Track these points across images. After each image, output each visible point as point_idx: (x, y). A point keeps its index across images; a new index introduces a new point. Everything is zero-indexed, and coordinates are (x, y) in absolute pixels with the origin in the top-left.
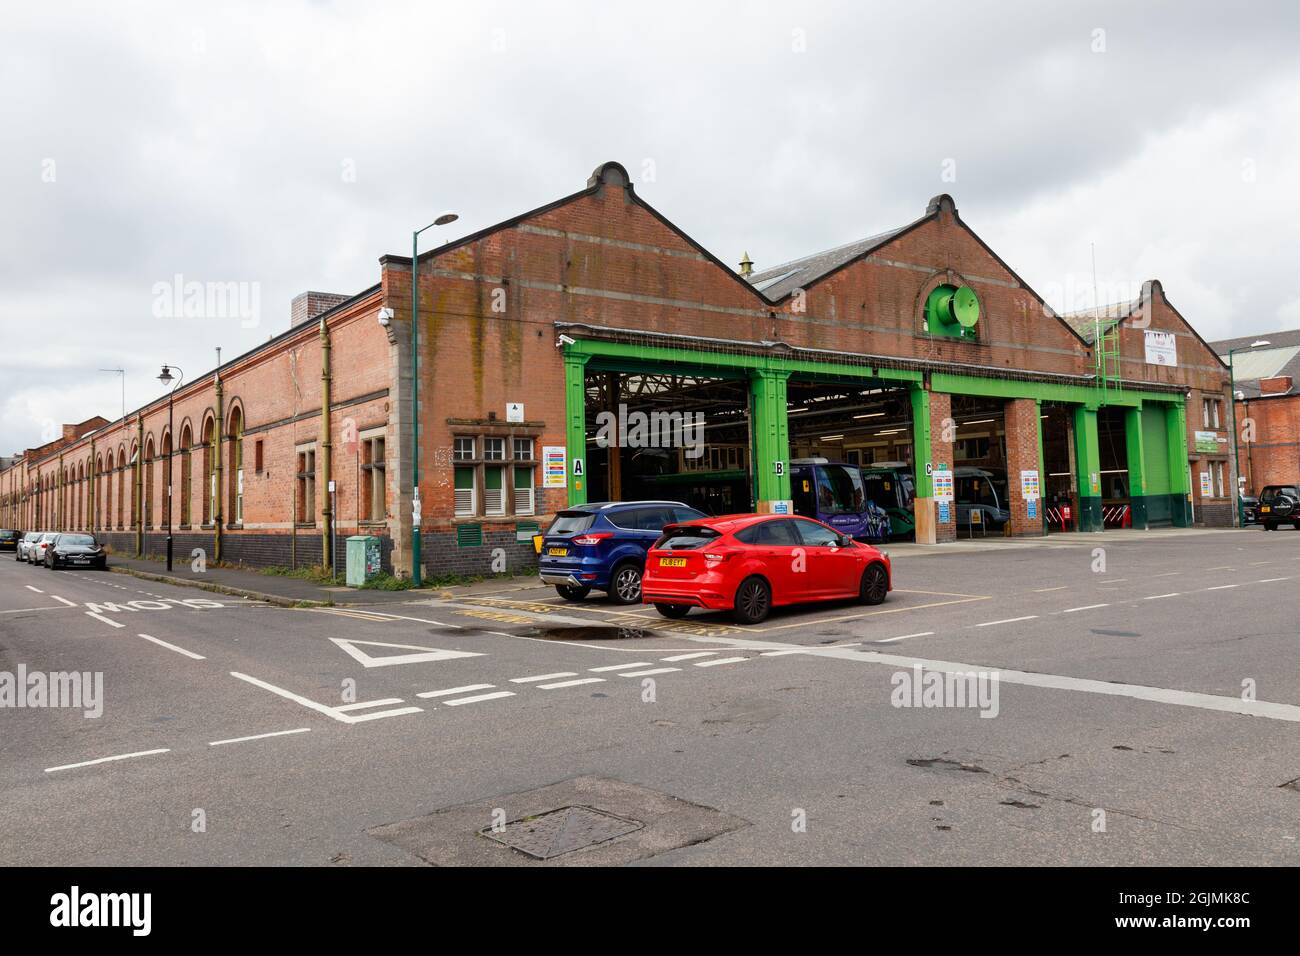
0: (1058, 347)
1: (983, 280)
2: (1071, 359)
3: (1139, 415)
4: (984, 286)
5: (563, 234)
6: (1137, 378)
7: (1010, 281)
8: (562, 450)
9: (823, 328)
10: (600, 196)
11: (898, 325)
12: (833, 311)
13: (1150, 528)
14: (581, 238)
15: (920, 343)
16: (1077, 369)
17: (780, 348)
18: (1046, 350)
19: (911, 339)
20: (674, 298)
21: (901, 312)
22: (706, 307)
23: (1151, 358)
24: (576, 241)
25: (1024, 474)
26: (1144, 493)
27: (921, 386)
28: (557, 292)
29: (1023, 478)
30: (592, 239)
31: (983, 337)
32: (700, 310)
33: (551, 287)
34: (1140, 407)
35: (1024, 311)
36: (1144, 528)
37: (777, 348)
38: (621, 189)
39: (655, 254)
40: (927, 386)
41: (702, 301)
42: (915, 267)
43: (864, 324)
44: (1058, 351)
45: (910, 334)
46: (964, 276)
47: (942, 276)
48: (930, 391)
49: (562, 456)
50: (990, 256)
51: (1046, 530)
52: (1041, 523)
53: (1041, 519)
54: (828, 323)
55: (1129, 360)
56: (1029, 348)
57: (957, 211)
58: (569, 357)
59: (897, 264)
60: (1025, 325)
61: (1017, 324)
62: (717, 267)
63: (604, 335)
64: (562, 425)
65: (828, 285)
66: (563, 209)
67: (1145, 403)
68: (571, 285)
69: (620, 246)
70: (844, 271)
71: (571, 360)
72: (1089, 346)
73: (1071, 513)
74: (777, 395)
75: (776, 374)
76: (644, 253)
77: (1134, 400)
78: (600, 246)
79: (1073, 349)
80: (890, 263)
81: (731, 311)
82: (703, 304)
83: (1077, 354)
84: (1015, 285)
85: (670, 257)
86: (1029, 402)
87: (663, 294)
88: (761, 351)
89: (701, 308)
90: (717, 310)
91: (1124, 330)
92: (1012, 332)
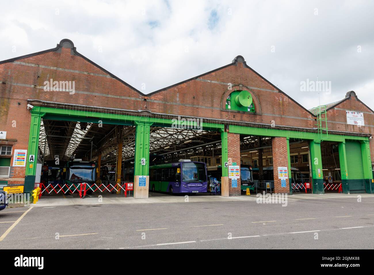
0: (298, 116)
1: (259, 89)
2: (307, 122)
3: (344, 146)
4: (259, 91)
5: (37, 66)
6: (343, 130)
7: (273, 90)
8: (25, 151)
9: (171, 106)
10: (58, 52)
11: (212, 106)
12: (178, 99)
13: (351, 193)
14: (47, 67)
15: (223, 113)
16: (309, 126)
17: (146, 113)
18: (293, 117)
19: (219, 111)
20: (93, 92)
21: (214, 100)
22: (109, 96)
23: (350, 122)
24: (44, 68)
25: (279, 168)
26: (347, 178)
27: (223, 130)
28: (30, 88)
29: (279, 170)
30: (52, 68)
31: (258, 111)
32: (106, 97)
33: (29, 86)
34: (344, 142)
35: (281, 102)
36: (347, 193)
37: (144, 113)
38: (70, 49)
39: (85, 75)
40: (227, 130)
41: (108, 93)
42: (222, 83)
43: (194, 105)
44: (299, 118)
45: (218, 109)
46: (249, 87)
47: (237, 87)
48: (228, 133)
49: (25, 153)
50: (263, 80)
51: (291, 192)
52: (289, 189)
53: (289, 188)
54: (174, 104)
55: (338, 122)
56: (283, 116)
57: (246, 62)
58: (33, 113)
59: (213, 82)
60: (281, 107)
61: (276, 107)
62: (117, 80)
63: (51, 105)
64: (27, 141)
65: (175, 89)
66: (38, 56)
67: (346, 140)
68: (39, 85)
69: (66, 71)
70: (185, 84)
71: (34, 115)
72: (316, 116)
73: (310, 186)
74: (144, 132)
75: (145, 123)
76: (79, 74)
77: (342, 139)
78: (56, 70)
79: (307, 117)
80: (209, 81)
81: (123, 98)
82: (108, 94)
83: (309, 119)
84: (276, 91)
85: (93, 76)
86: (282, 139)
87: (87, 90)
88: (136, 114)
89: (108, 96)
90: (115, 97)
91: (335, 111)
92: (274, 110)
